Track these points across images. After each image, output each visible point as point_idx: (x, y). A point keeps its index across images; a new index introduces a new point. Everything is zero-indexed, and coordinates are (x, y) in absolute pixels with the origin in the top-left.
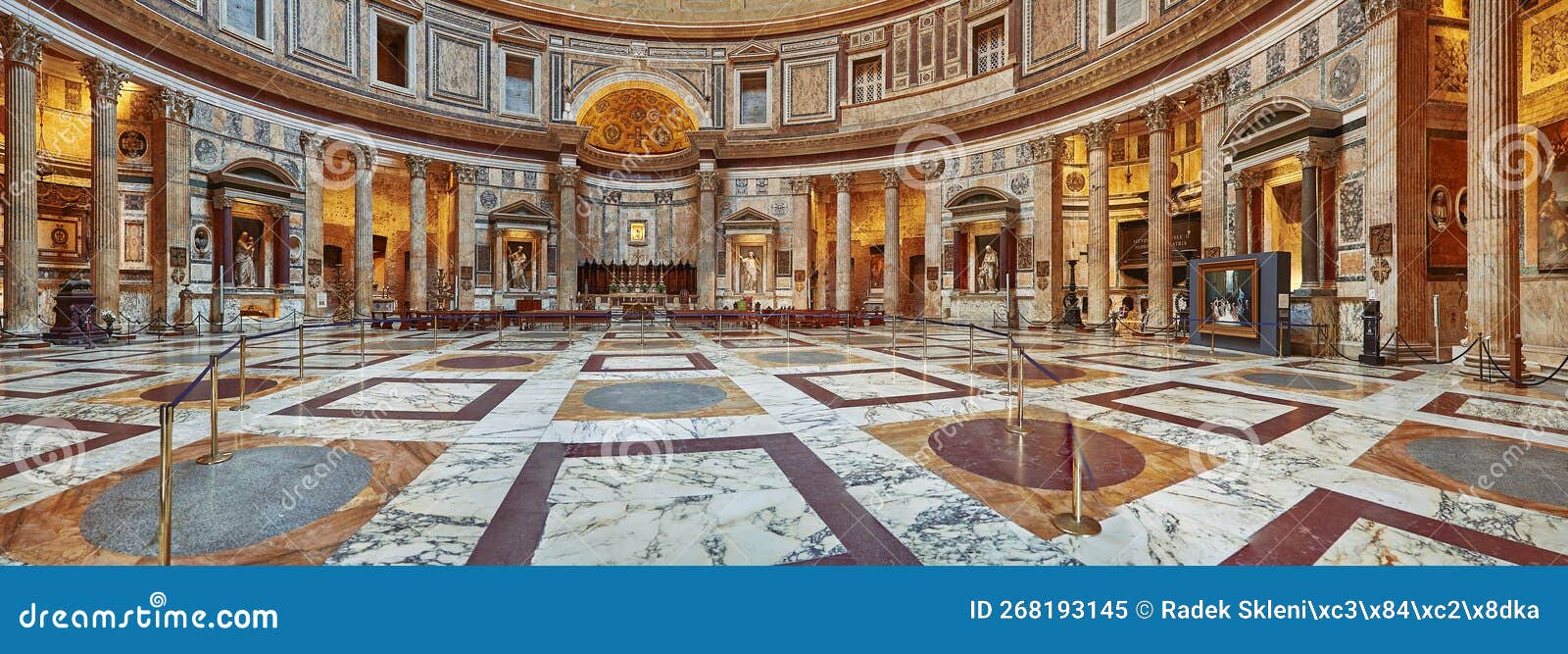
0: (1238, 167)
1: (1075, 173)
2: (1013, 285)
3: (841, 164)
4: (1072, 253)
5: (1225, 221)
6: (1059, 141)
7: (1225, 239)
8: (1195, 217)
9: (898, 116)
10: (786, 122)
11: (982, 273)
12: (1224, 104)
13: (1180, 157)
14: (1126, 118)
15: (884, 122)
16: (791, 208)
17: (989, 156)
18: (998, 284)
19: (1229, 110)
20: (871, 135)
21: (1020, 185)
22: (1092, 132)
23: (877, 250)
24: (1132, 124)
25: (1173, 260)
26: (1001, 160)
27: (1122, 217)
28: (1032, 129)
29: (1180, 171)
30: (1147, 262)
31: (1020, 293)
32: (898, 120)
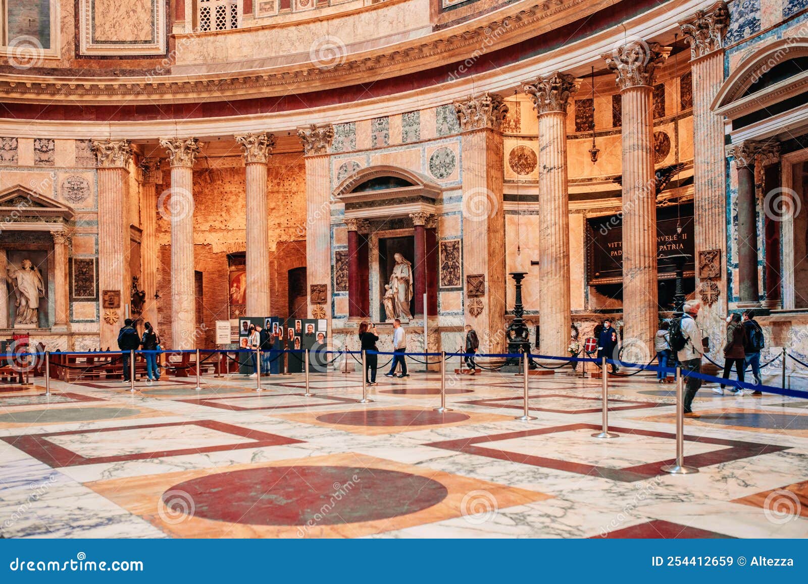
0: (740, 137)
1: (522, 149)
2: (433, 311)
3: (176, 123)
4: (517, 263)
5: (727, 212)
6: (497, 102)
7: (728, 238)
8: (687, 209)
9: (263, 56)
10: (83, 51)
11: (389, 294)
12: (723, 51)
13: (672, 125)
14: (588, 71)
15: (242, 63)
16: (93, 189)
17: (398, 121)
18: (414, 309)
19: (730, 59)
20: (222, 84)
21: (443, 165)
22: (540, 89)
23: (238, 259)
24: (599, 80)
25: (660, 270)
26: (415, 127)
27: (592, 210)
28: (458, 85)
29: (673, 144)
30: (621, 275)
31: (443, 321)
32: (263, 62)
